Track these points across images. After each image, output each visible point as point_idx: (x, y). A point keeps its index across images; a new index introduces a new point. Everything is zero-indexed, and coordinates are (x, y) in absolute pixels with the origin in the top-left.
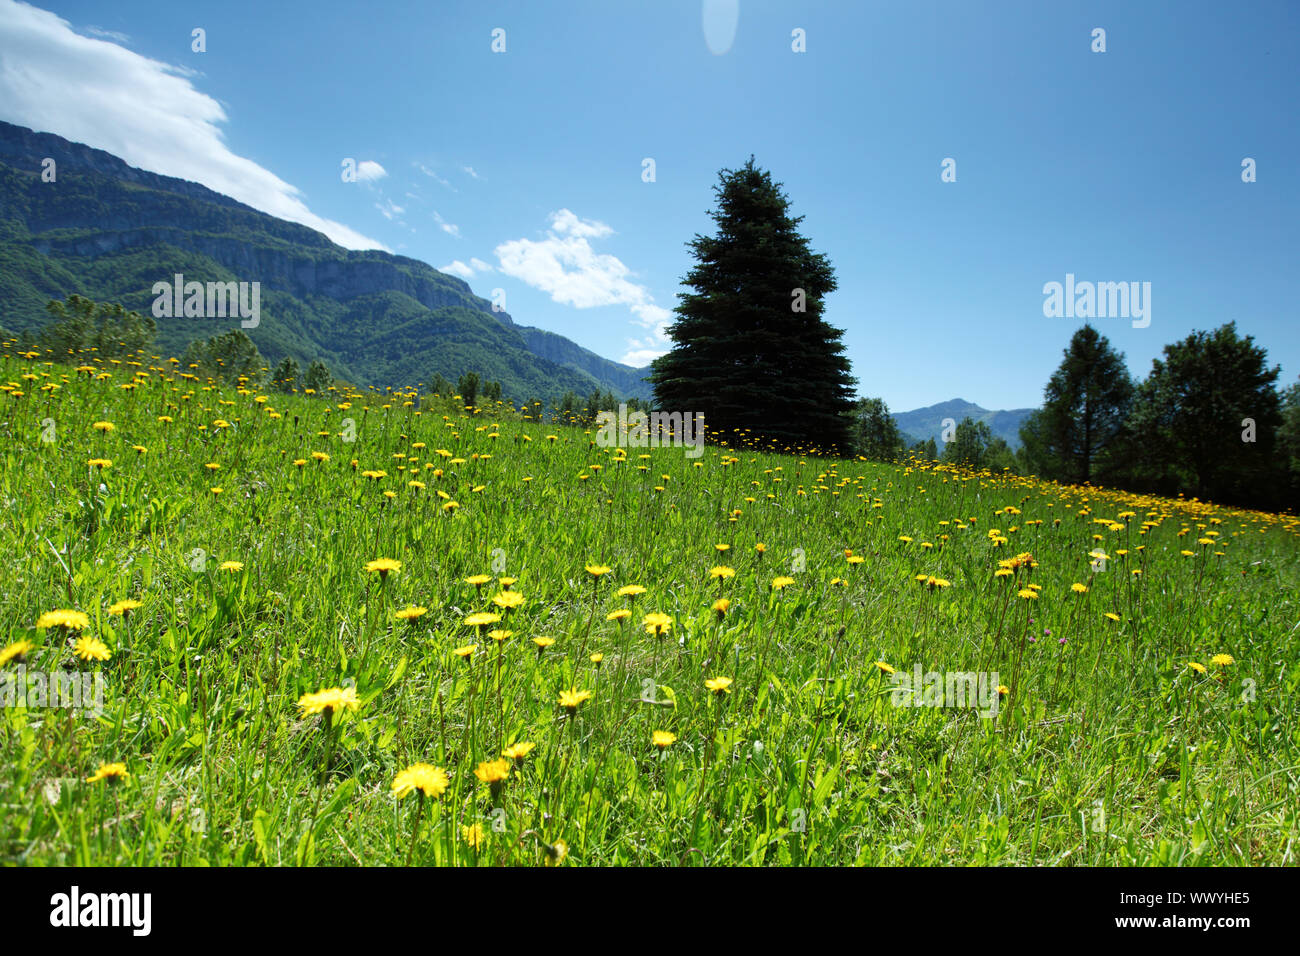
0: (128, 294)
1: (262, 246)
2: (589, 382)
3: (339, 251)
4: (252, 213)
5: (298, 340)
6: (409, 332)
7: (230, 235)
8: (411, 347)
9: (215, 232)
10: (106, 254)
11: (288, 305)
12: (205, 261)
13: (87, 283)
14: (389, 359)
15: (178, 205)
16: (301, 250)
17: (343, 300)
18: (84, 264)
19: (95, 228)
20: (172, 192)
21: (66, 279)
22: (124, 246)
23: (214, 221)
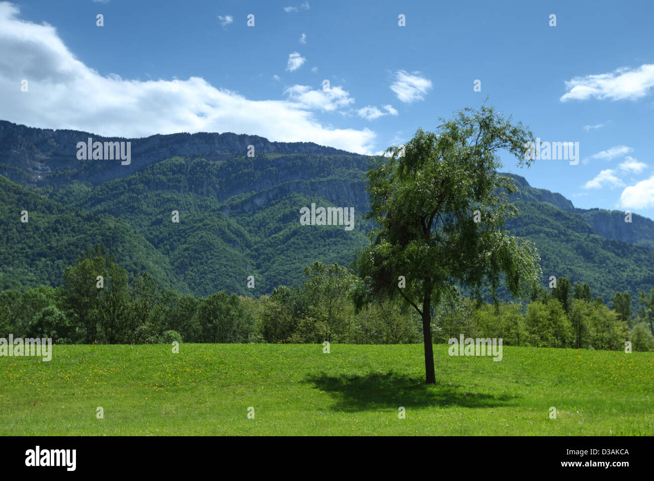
0: (273, 236)
1: (356, 181)
4: (347, 156)
7: (333, 177)
9: (324, 177)
10: (260, 208)
12: (319, 201)
13: (250, 231)
15: (299, 162)
18: (248, 219)
19: (253, 191)
20: (296, 153)
21: (239, 231)
22: (269, 200)
23: (323, 169)
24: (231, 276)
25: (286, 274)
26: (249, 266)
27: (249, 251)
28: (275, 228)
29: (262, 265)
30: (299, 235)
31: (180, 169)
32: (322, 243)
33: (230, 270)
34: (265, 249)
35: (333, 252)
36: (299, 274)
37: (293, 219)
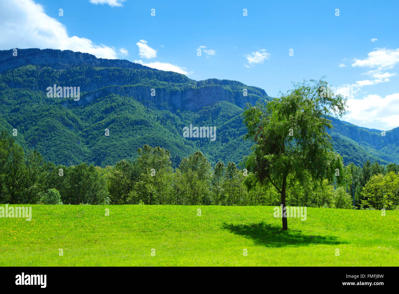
0: (98, 122)
2: (351, 145)
3: (192, 83)
4: (149, 70)
5: (174, 136)
6: (233, 124)
7: (140, 84)
8: (234, 133)
9: (133, 84)
10: (89, 103)
11: (168, 117)
12: (130, 100)
13: (82, 119)
14: (222, 142)
15: (117, 73)
16: (173, 85)
17: (196, 111)
18: (80, 110)
19: (84, 92)
20: (115, 67)
21: (74, 119)
22: (96, 98)
23: (133, 78)
24: (68, 149)
25: (106, 148)
26: (80, 142)
27: (81, 133)
28: (99, 117)
29: (90, 142)
30: (116, 123)
31: (32, 74)
32: (131, 128)
33: (68, 145)
34: (92, 131)
35: (138, 134)
36: (115, 149)
37: (112, 111)
